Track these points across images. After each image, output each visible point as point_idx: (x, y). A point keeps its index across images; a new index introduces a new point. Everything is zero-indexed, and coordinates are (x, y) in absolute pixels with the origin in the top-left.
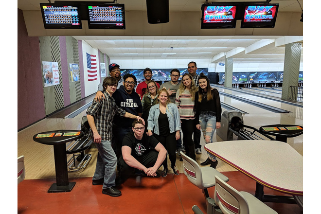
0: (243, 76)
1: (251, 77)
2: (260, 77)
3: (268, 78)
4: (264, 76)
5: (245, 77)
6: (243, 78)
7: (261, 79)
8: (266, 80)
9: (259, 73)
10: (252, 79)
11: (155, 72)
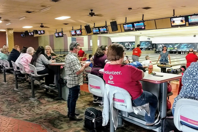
0: (170, 46)
1: (176, 47)
2: (182, 47)
3: (187, 47)
4: (185, 46)
5: (171, 46)
6: (170, 47)
7: (182, 48)
8: (186, 49)
9: (181, 44)
10: (176, 48)
11: (127, 43)
